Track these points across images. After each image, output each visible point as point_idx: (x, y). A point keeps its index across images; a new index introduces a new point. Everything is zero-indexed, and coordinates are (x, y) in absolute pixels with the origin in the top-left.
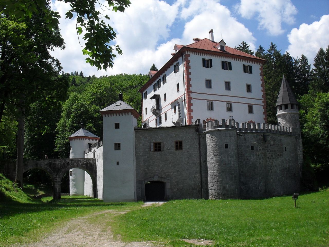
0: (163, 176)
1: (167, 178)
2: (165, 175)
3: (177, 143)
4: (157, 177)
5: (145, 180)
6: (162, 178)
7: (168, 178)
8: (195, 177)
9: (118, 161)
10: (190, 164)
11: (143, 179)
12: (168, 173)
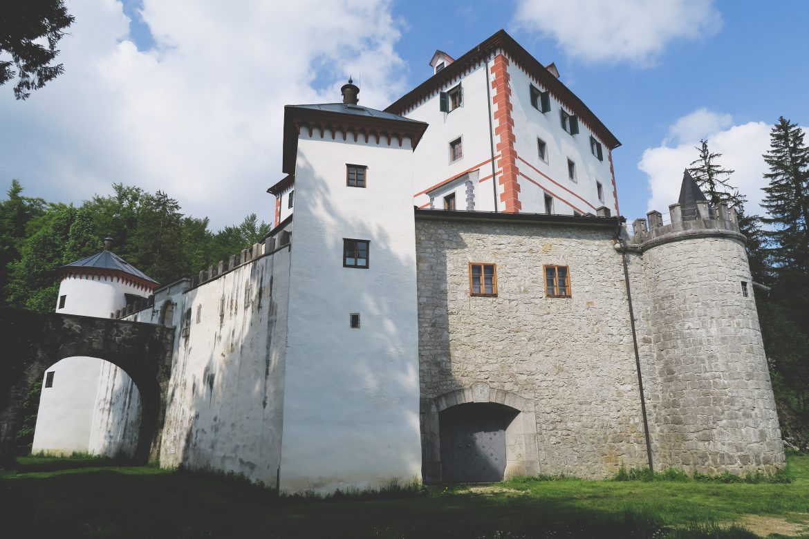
0: (508, 387)
1: (523, 395)
2: (516, 384)
3: (550, 270)
4: (486, 390)
5: (439, 398)
6: (506, 393)
7: (527, 396)
8: (620, 394)
9: (355, 311)
10: (600, 348)
11: (430, 396)
12: (525, 377)
